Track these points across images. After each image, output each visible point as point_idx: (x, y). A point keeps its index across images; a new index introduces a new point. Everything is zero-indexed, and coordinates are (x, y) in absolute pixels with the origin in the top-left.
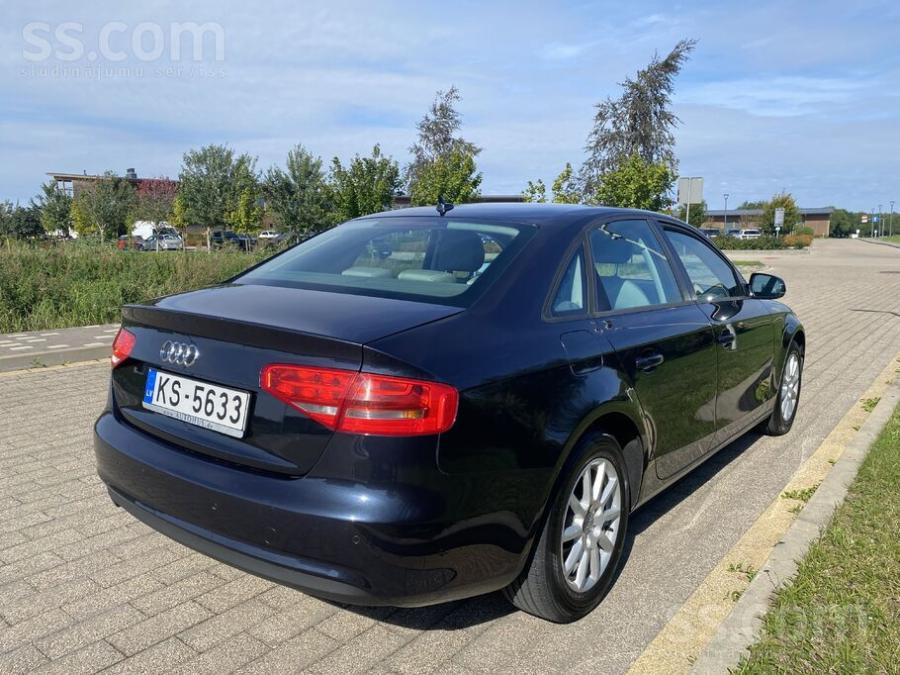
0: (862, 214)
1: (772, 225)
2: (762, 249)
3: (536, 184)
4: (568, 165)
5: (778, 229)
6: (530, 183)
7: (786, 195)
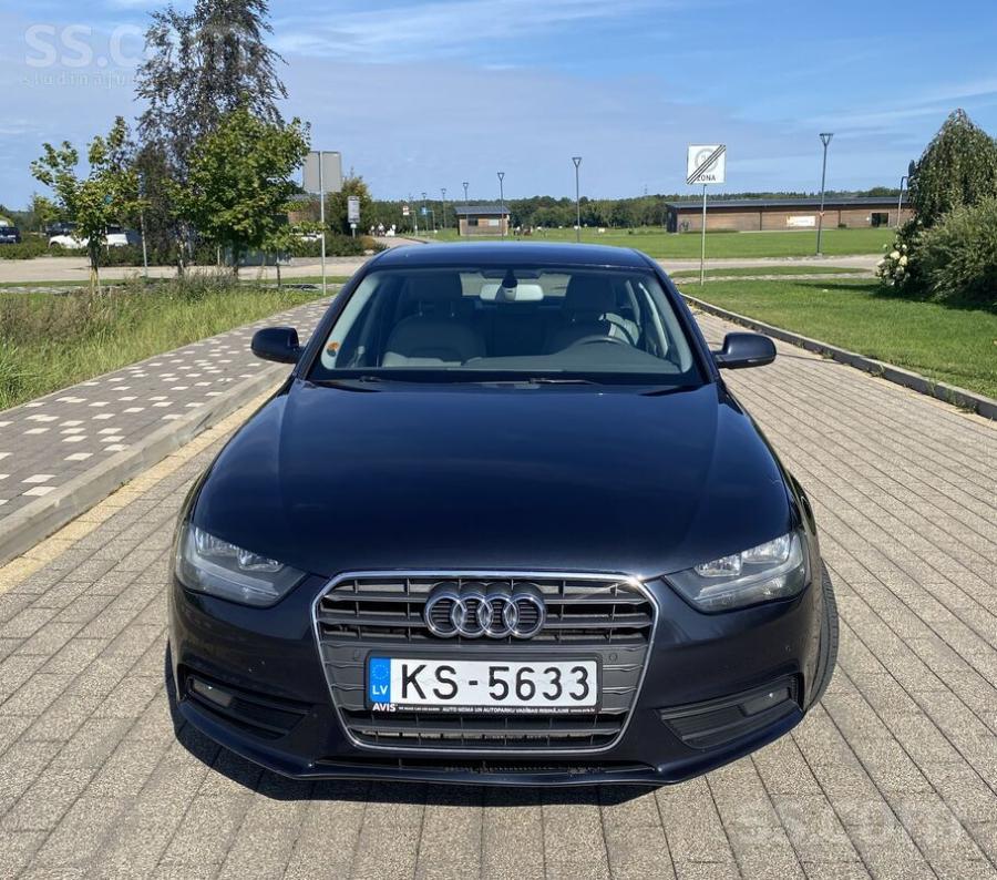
0: (403, 203)
1: (345, 220)
2: (339, 255)
3: (58, 148)
4: (119, 121)
5: (353, 226)
6: (48, 147)
7: (357, 175)
